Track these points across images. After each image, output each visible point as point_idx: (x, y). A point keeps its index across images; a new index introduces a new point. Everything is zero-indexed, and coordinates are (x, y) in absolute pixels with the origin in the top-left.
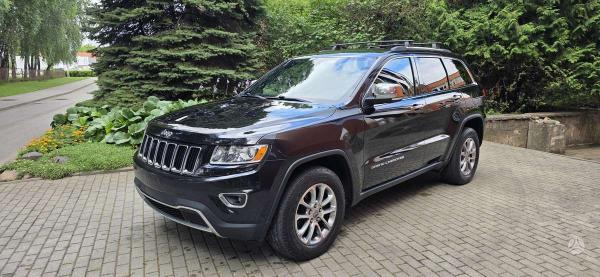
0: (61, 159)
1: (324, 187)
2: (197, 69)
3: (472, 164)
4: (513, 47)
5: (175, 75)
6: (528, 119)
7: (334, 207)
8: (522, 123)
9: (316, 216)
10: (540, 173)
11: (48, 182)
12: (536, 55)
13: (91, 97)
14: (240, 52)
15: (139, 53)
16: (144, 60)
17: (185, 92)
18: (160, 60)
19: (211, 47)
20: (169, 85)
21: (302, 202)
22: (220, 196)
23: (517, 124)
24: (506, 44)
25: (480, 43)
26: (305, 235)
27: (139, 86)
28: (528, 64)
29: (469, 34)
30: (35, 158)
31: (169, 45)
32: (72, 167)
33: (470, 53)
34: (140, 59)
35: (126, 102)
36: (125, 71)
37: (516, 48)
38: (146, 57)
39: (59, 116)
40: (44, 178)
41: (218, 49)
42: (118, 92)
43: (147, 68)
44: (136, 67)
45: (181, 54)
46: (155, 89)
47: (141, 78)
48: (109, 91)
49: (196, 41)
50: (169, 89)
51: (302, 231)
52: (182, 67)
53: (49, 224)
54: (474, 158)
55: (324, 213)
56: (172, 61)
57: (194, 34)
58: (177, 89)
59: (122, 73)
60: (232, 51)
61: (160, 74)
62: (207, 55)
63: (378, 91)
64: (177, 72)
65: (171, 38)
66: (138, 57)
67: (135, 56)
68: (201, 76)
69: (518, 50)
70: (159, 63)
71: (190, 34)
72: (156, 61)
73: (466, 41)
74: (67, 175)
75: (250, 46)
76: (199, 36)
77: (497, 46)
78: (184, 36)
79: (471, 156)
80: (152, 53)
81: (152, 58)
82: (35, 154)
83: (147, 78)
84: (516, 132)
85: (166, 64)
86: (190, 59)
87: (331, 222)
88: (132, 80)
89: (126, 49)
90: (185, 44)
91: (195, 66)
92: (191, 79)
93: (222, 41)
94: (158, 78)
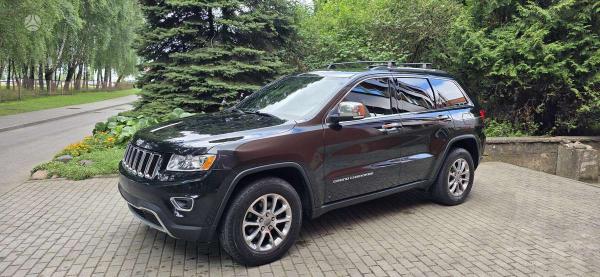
0: (87, 162)
1: (277, 197)
2: (224, 85)
3: (465, 186)
4: (539, 65)
5: (204, 89)
6: (558, 143)
7: (289, 217)
8: (550, 146)
9: (268, 224)
10: (544, 198)
11: (71, 182)
12: (565, 74)
13: (131, 108)
14: (267, 69)
15: (174, 68)
16: (177, 75)
17: (213, 106)
18: (192, 75)
19: (238, 64)
20: (199, 98)
21: (251, 209)
22: (172, 199)
23: (544, 147)
24: (532, 63)
25: (507, 62)
26: (255, 241)
27: (172, 98)
28: (557, 85)
29: (494, 54)
30: (66, 161)
31: (202, 62)
32: (94, 170)
33: (496, 73)
34: (174, 74)
35: (160, 113)
36: (163, 85)
37: (542, 68)
38: (179, 72)
39: (101, 124)
40: (68, 179)
41: (246, 66)
42: (153, 103)
43: (180, 83)
44: (171, 81)
45: (211, 70)
46: (186, 102)
47: (175, 92)
48: (146, 102)
49: (226, 58)
50: (197, 102)
51: (251, 237)
52: (210, 82)
53: (53, 219)
54: (467, 179)
55: (277, 222)
56: (203, 75)
57: (223, 52)
58: (206, 103)
59: (159, 86)
60: (258, 68)
61: (190, 88)
62: (235, 71)
63: (344, 109)
64: (207, 87)
65: (202, 55)
66: (173, 73)
67: (171, 71)
68: (228, 91)
69: (544, 70)
70: (191, 78)
71: (221, 52)
72: (188, 76)
73: (492, 61)
74: (87, 177)
75: (278, 63)
76: (228, 53)
77: (522, 65)
78: (215, 54)
79: (464, 176)
80: (186, 69)
81: (186, 73)
82: (68, 157)
83: (180, 92)
84: (544, 155)
85: (196, 79)
86: (219, 75)
87: (285, 232)
88: (167, 93)
89: (163, 64)
90: (215, 61)
91: (223, 81)
92: (218, 93)
93: (251, 58)
94: (189, 92)
